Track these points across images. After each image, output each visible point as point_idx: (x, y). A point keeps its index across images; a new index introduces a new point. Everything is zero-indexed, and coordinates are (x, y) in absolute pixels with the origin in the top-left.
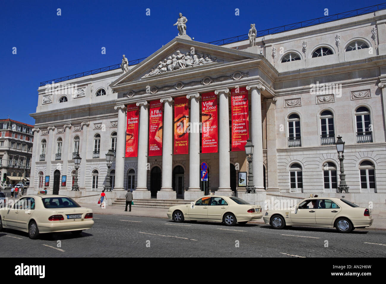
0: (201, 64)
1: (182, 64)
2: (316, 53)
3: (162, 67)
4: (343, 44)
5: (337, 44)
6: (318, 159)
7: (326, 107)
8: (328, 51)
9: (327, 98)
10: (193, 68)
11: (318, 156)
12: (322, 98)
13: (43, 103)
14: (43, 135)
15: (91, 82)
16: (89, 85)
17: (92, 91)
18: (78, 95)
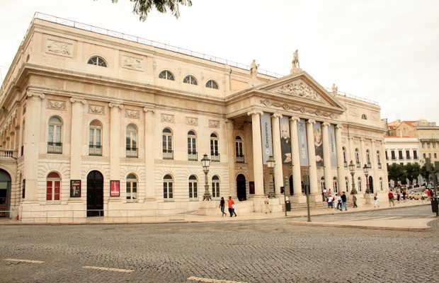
10: (311, 100)
13: (47, 51)
14: (53, 108)
15: (152, 55)
16: (148, 58)
17: (154, 68)
18: (130, 66)
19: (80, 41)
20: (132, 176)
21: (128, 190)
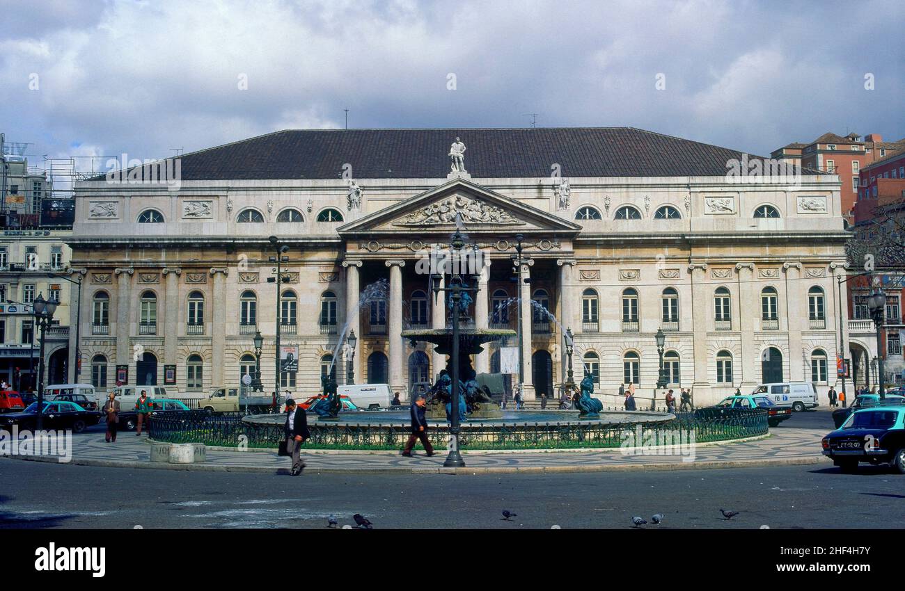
0: (494, 222)
1: (465, 216)
2: (620, 214)
3: (432, 215)
4: (654, 209)
5: (647, 206)
6: (619, 348)
7: (630, 284)
8: (634, 214)
9: (633, 274)
10: (482, 225)
11: (619, 344)
12: (626, 273)
13: (90, 217)
14: (97, 283)
15: (225, 193)
16: (220, 198)
17: (229, 210)
18: (193, 214)
19: (127, 196)
20: (195, 357)
21: (191, 376)
